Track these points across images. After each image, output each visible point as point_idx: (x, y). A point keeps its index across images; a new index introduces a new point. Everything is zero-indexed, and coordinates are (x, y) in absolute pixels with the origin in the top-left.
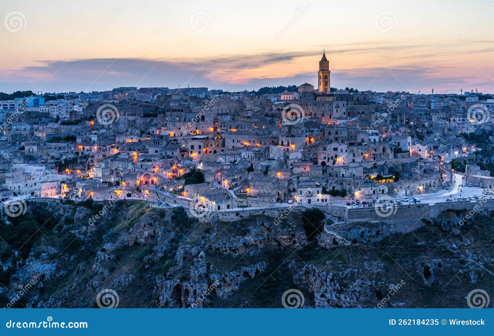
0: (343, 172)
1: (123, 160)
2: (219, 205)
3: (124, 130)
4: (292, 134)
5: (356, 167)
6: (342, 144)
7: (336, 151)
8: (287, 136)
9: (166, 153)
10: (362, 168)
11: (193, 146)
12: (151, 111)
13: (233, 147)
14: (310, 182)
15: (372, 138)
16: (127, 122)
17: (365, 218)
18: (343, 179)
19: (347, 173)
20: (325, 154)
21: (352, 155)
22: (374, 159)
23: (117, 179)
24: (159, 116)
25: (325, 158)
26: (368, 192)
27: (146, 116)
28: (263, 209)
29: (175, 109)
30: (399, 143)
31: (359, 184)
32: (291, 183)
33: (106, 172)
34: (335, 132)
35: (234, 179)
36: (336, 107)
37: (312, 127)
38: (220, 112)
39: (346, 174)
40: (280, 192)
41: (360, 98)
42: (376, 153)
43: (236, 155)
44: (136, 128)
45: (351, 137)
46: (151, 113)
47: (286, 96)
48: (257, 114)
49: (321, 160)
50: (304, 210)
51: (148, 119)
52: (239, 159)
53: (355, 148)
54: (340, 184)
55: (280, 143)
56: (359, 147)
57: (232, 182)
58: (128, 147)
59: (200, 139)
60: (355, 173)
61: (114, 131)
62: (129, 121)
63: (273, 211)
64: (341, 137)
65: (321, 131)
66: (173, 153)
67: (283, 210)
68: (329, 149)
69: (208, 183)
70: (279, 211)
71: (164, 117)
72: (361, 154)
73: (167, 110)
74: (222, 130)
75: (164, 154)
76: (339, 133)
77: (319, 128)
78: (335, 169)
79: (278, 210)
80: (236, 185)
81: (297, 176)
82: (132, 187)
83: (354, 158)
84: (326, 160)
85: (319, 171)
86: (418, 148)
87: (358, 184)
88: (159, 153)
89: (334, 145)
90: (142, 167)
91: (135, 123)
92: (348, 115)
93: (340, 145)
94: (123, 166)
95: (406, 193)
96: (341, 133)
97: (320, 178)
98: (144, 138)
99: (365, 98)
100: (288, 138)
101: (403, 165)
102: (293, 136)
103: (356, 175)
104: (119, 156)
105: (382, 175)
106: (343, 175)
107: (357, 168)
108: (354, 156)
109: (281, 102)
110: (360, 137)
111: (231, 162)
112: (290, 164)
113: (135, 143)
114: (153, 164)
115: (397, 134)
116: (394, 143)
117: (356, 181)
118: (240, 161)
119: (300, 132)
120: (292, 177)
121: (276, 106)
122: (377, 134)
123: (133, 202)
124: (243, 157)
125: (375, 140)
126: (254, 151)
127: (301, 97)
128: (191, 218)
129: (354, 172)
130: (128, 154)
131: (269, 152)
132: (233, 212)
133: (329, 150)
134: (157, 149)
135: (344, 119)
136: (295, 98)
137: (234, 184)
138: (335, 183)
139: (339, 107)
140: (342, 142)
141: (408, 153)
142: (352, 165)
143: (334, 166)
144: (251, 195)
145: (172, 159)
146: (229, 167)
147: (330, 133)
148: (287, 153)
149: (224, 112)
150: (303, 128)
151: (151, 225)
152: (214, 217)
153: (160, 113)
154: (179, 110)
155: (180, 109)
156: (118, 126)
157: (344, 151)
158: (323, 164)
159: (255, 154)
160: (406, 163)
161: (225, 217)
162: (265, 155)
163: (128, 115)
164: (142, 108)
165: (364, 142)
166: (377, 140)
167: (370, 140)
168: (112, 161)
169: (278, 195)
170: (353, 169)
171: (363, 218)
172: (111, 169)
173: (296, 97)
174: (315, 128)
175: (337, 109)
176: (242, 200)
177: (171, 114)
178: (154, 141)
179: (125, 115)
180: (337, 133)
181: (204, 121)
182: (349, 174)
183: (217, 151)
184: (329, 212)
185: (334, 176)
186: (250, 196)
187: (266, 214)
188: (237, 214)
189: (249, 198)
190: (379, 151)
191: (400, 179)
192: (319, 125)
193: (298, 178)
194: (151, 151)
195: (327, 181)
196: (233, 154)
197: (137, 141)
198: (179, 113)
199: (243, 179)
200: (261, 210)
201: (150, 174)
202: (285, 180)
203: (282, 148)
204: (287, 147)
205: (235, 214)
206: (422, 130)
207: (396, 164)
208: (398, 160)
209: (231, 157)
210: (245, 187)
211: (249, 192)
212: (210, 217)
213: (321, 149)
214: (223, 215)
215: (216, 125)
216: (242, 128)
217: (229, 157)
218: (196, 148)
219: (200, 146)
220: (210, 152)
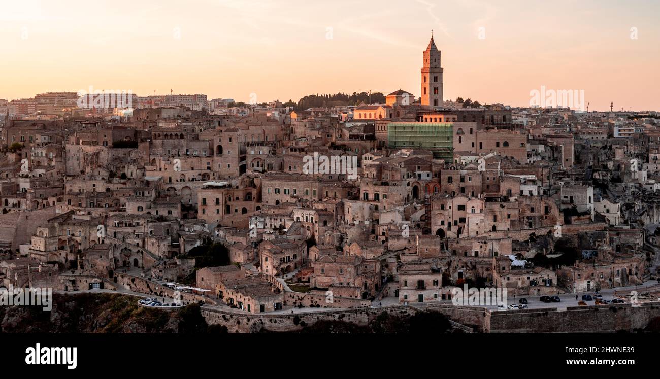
0: (476, 247)
1: (81, 223)
2: (262, 303)
3: (78, 170)
4: (384, 180)
5: (499, 240)
6: (474, 198)
7: (462, 212)
8: (375, 185)
9: (157, 212)
10: (510, 241)
11: (205, 199)
12: (127, 137)
13: (277, 202)
14: (421, 264)
15: (526, 189)
16: (82, 155)
17: (520, 328)
18: (477, 259)
19: (484, 251)
20: (442, 217)
21: (491, 218)
22: (530, 225)
23: (71, 257)
24: (141, 145)
25: (443, 223)
26: (523, 282)
27: (117, 145)
28: (341, 312)
29: (169, 134)
30: (571, 198)
31: (507, 268)
32: (387, 266)
33: (51, 244)
34: (459, 178)
35: (284, 258)
36: (458, 134)
37: (419, 168)
38: (250, 140)
39: (481, 252)
40: (369, 282)
41: (495, 117)
42: (534, 214)
43: (284, 216)
44: (100, 166)
45: (488, 186)
46: (125, 139)
47: (362, 112)
48: (315, 144)
49: (436, 227)
50: (412, 313)
51: (121, 152)
52: (289, 224)
53: (496, 206)
54: (472, 270)
55: (362, 196)
56: (504, 204)
57: (280, 264)
58: (88, 200)
59: (217, 187)
60: (498, 251)
61: (58, 172)
62: (86, 154)
63: (359, 315)
64: (470, 186)
65: (435, 175)
66: (170, 212)
67: (375, 313)
68: (450, 207)
69: (238, 265)
70: (368, 315)
71: (150, 148)
72: (506, 216)
73: (155, 135)
74: (255, 171)
75: (154, 213)
76: (466, 179)
77: (431, 170)
78: (463, 243)
79: (367, 313)
80: (287, 270)
81: (396, 253)
82: (102, 271)
83: (495, 223)
84: (445, 227)
85: (435, 245)
86: (605, 207)
87: (504, 269)
88: (145, 211)
89: (460, 200)
90: (115, 237)
91: (98, 158)
92: (479, 148)
93: (469, 200)
94: (83, 235)
95: (589, 286)
96: (470, 179)
97: (435, 257)
98: (116, 185)
99: (504, 117)
100: (376, 188)
101: (581, 237)
102: (386, 184)
103: (499, 253)
104: (73, 216)
105: (544, 254)
106: (476, 253)
107: (502, 242)
108: (495, 221)
109: (357, 124)
110: (504, 187)
111: (275, 229)
112: (381, 234)
113: (100, 193)
114: (137, 231)
115: (568, 183)
116: (562, 198)
117: (500, 263)
118: (291, 227)
119: (398, 176)
120: (387, 256)
121: (350, 129)
122: (534, 182)
123: (107, 298)
124: (295, 219)
125: (530, 192)
126: (317, 210)
127: (391, 115)
128: (213, 326)
129: (496, 248)
130: (89, 213)
131: (343, 211)
132: (289, 316)
133: (450, 210)
134: (141, 204)
135: (473, 155)
136: (380, 116)
137: (284, 266)
138: (463, 267)
139: (463, 133)
140: (473, 195)
141: (588, 216)
142: (493, 235)
143: (461, 237)
144: (318, 286)
145: (169, 223)
146: (273, 237)
147: (450, 180)
148: (376, 214)
149: (256, 140)
150: (404, 171)
152: (255, 324)
153: (142, 141)
154: (176, 135)
155: (179, 134)
156: (65, 164)
157: (477, 211)
158: (441, 233)
159: (320, 215)
160: (586, 233)
161: (274, 324)
162: (336, 216)
163: (85, 143)
164: (111, 132)
165: (511, 196)
166: (535, 193)
167: (522, 192)
168: (61, 224)
169: (366, 287)
170: (494, 242)
171: (517, 327)
172: (60, 240)
173: (383, 115)
174: (423, 170)
175: (460, 138)
176: (301, 295)
177: (163, 143)
178: (135, 190)
179: (78, 143)
180: (462, 179)
181: (221, 156)
182: (487, 252)
183: (248, 208)
184: (457, 317)
185: (461, 255)
186: (316, 288)
187: (346, 319)
188: (297, 319)
189: (314, 292)
190: (539, 211)
191: (577, 262)
192: (431, 166)
193: (398, 257)
194: (131, 208)
195: (449, 264)
196: (277, 215)
197: (104, 190)
198: (176, 141)
199: (299, 258)
200: (337, 312)
201: (130, 248)
202: (375, 260)
203: (366, 205)
204: (376, 204)
205: (292, 318)
206: (603, 176)
207: (568, 234)
208: (572, 227)
209: (274, 219)
210: (306, 273)
211: (314, 282)
212: (247, 324)
213: (436, 207)
214: (271, 320)
215: (244, 163)
216: (290, 168)
217: (271, 219)
218: (211, 203)
219: (217, 200)
220: (236, 211)
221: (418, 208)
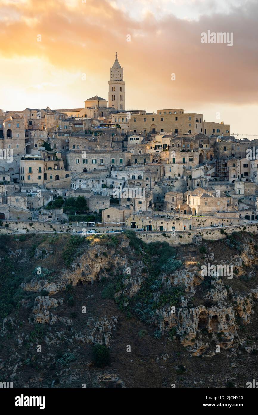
7: (246, 169)
20: (235, 172)
25: (235, 176)
37: (202, 141)
49: (231, 179)
66: (4, 178)
68: (239, 166)
77: (209, 143)
84: (237, 179)
89: (244, 161)
92: (204, 133)
100: (183, 154)
144: (203, 214)
151: (105, 254)
174: (204, 143)
175: (197, 124)
183: (60, 176)
187: (247, 231)
205: (220, 231)
209: (96, 181)
210: (183, 207)
211: (200, 211)
212: (189, 237)
213: (230, 165)
214: (207, 233)
215: (29, 144)
216: (74, 146)
217: (93, 181)
218: (35, 171)
219: (40, 168)
220: (51, 177)
221: (208, 168)
